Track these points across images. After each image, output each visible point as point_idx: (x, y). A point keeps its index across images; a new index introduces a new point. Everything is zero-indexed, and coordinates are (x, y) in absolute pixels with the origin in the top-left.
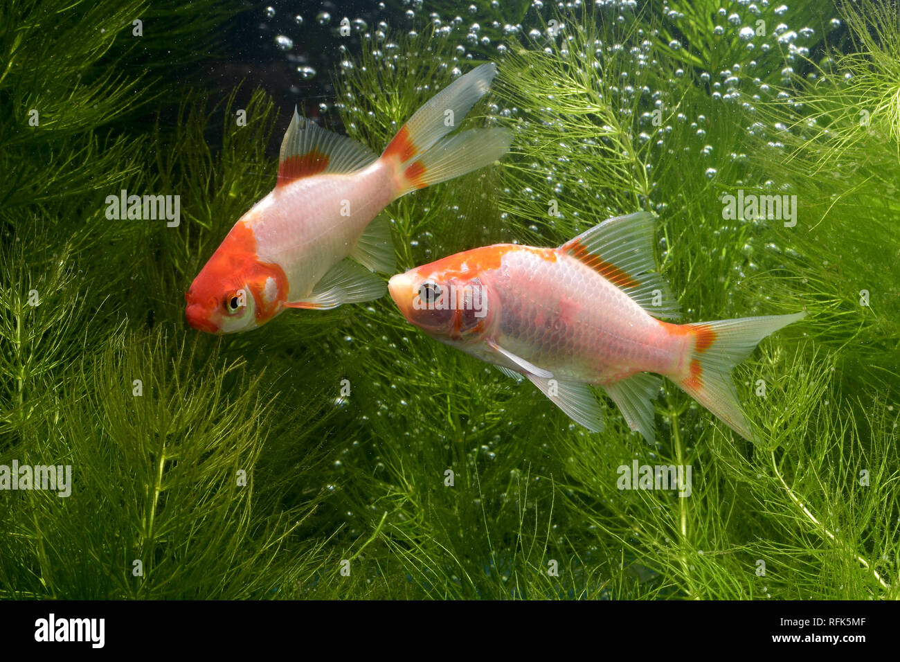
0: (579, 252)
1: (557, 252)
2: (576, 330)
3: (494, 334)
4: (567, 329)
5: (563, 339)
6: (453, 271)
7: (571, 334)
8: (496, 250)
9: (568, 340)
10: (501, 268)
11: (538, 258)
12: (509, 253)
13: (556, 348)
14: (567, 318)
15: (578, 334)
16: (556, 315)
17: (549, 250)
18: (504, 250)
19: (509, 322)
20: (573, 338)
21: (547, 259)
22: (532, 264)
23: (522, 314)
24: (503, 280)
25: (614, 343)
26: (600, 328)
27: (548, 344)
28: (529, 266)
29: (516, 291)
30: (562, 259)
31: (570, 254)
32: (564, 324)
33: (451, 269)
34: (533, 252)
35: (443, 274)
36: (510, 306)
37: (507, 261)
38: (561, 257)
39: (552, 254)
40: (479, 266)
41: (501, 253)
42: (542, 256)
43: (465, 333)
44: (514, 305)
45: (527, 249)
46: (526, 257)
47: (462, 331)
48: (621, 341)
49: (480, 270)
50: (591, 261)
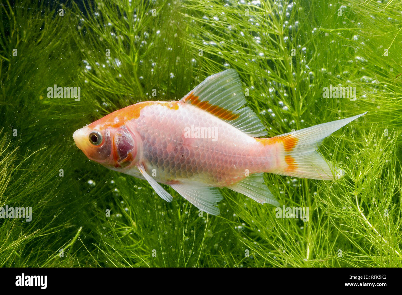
0: (195, 101)
1: (179, 103)
2: (195, 152)
3: (141, 161)
4: (189, 152)
5: (188, 159)
6: (109, 123)
7: (192, 156)
8: (138, 107)
9: (191, 160)
10: (140, 118)
11: (165, 108)
12: (145, 108)
13: (185, 166)
14: (189, 145)
15: (198, 155)
16: (180, 144)
17: (174, 102)
18: (143, 106)
19: (150, 152)
20: (195, 158)
21: (172, 108)
22: (161, 113)
23: (157, 145)
24: (141, 125)
25: (224, 159)
26: (213, 149)
27: (179, 164)
28: (158, 114)
29: (151, 131)
30: (183, 107)
31: (189, 103)
32: (187, 149)
33: (108, 122)
34: (162, 105)
35: (103, 126)
36: (148, 142)
37: (144, 113)
38: (182, 106)
39: (176, 104)
40: (125, 118)
41: (140, 108)
42: (169, 106)
43: (121, 162)
44: (151, 140)
45: (159, 103)
46: (157, 109)
47: (119, 161)
48: (230, 156)
49: (126, 120)
50: (204, 106)
